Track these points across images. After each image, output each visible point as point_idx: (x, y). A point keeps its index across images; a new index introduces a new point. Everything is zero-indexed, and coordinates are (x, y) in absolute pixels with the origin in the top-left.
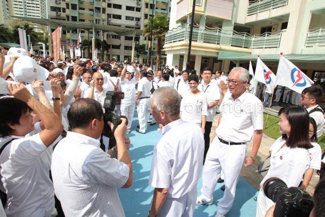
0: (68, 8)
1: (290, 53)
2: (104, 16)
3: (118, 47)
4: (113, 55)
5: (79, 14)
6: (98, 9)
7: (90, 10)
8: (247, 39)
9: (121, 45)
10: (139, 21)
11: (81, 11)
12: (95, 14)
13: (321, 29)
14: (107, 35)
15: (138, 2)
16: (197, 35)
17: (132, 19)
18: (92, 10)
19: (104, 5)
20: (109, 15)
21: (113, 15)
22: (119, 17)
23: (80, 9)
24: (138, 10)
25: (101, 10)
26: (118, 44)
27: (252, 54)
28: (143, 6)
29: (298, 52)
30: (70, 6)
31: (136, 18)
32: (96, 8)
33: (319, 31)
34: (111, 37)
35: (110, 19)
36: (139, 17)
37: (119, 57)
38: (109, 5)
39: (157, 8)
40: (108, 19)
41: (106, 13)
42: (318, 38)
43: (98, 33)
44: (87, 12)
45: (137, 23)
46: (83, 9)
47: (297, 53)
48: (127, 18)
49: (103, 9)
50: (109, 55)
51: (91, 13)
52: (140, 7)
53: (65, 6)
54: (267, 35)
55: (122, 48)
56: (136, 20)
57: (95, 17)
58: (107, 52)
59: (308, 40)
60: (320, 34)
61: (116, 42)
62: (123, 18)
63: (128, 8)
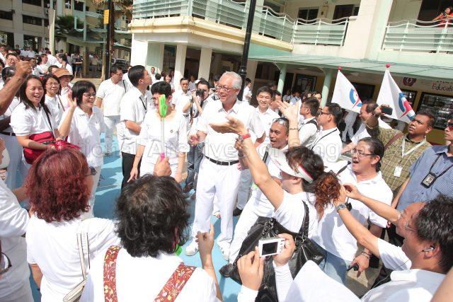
1: (363, 58)
3: (7, 16)
8: (288, 26)
9: (13, 12)
13: (408, 24)
16: (206, 6)
26: (8, 9)
27: (294, 52)
29: (372, 57)
33: (405, 26)
37: (11, 36)
42: (404, 37)
47: (370, 59)
54: (320, 22)
55: (18, 18)
59: (387, 39)
60: (406, 31)
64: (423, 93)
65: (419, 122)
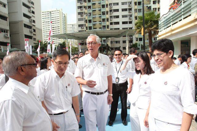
6: (104, 26)
7: (100, 28)
11: (94, 30)
12: (103, 29)
14: (111, 42)
15: (130, 18)
17: (127, 29)
18: (101, 28)
19: (108, 23)
21: (114, 29)
22: (118, 29)
23: (94, 28)
24: (131, 22)
25: (106, 27)
26: (119, 47)
28: (133, 19)
30: (88, 28)
31: (130, 28)
34: (114, 42)
36: (132, 27)
41: (110, 28)
43: (105, 41)
46: (96, 28)
48: (124, 29)
49: (107, 26)
53: (85, 29)
61: (117, 45)
62: (121, 29)
63: (124, 23)
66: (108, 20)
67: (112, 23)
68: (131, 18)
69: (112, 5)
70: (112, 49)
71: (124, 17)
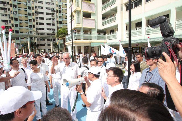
0: (13, 26)
2: (35, 29)
3: (44, 45)
4: (42, 50)
5: (20, 29)
6: (31, 26)
7: (26, 27)
8: (104, 36)
9: (45, 44)
10: (54, 30)
11: (21, 28)
14: (37, 39)
17: (50, 29)
18: (28, 27)
19: (34, 24)
20: (37, 29)
21: (40, 28)
22: (43, 29)
23: (20, 26)
24: (53, 25)
28: (56, 23)
30: (14, 25)
31: (53, 29)
32: (30, 25)
34: (40, 40)
35: (38, 30)
37: (45, 50)
38: (37, 24)
39: (63, 23)
40: (37, 31)
41: (36, 27)
43: (32, 38)
44: (24, 28)
45: (53, 31)
46: (22, 26)
48: (48, 29)
49: (33, 25)
50: (39, 50)
51: (27, 28)
52: (54, 23)
53: (11, 25)
55: (46, 45)
56: (53, 30)
57: (29, 30)
58: (38, 48)
61: (42, 42)
62: (45, 29)
63: (48, 24)
64: (141, 47)
65: (138, 57)
66: (34, 20)
67: (38, 23)
68: (54, 21)
69: (37, 8)
70: (38, 45)
71: (48, 19)
